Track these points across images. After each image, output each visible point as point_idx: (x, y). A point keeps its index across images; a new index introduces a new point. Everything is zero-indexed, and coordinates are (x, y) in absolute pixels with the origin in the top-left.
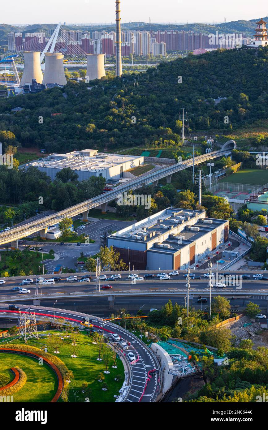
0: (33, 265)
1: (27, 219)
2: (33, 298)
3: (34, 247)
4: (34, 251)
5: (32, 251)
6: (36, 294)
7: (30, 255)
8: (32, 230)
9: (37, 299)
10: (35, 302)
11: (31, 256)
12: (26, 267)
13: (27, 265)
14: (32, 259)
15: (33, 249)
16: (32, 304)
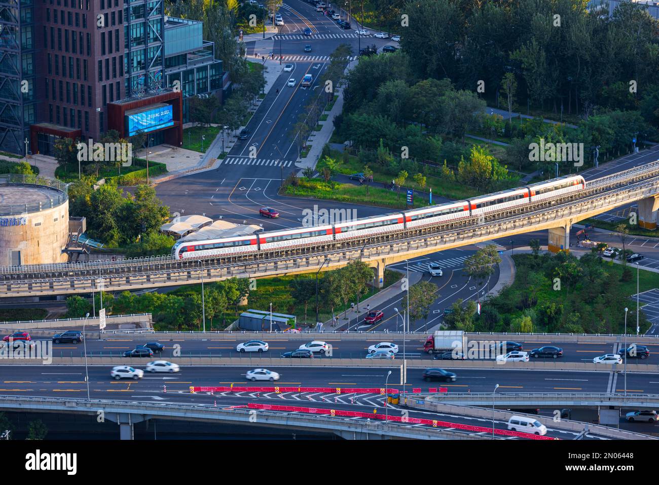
0: (608, 303)
1: (601, 161)
2: (598, 403)
3: (616, 250)
4: (615, 261)
5: (609, 260)
6: (609, 390)
7: (601, 274)
8: (614, 199)
9: (612, 408)
10: (603, 416)
11: (606, 274)
12: (588, 308)
13: (590, 301)
14: (606, 286)
15: (613, 256)
16: (596, 421)
